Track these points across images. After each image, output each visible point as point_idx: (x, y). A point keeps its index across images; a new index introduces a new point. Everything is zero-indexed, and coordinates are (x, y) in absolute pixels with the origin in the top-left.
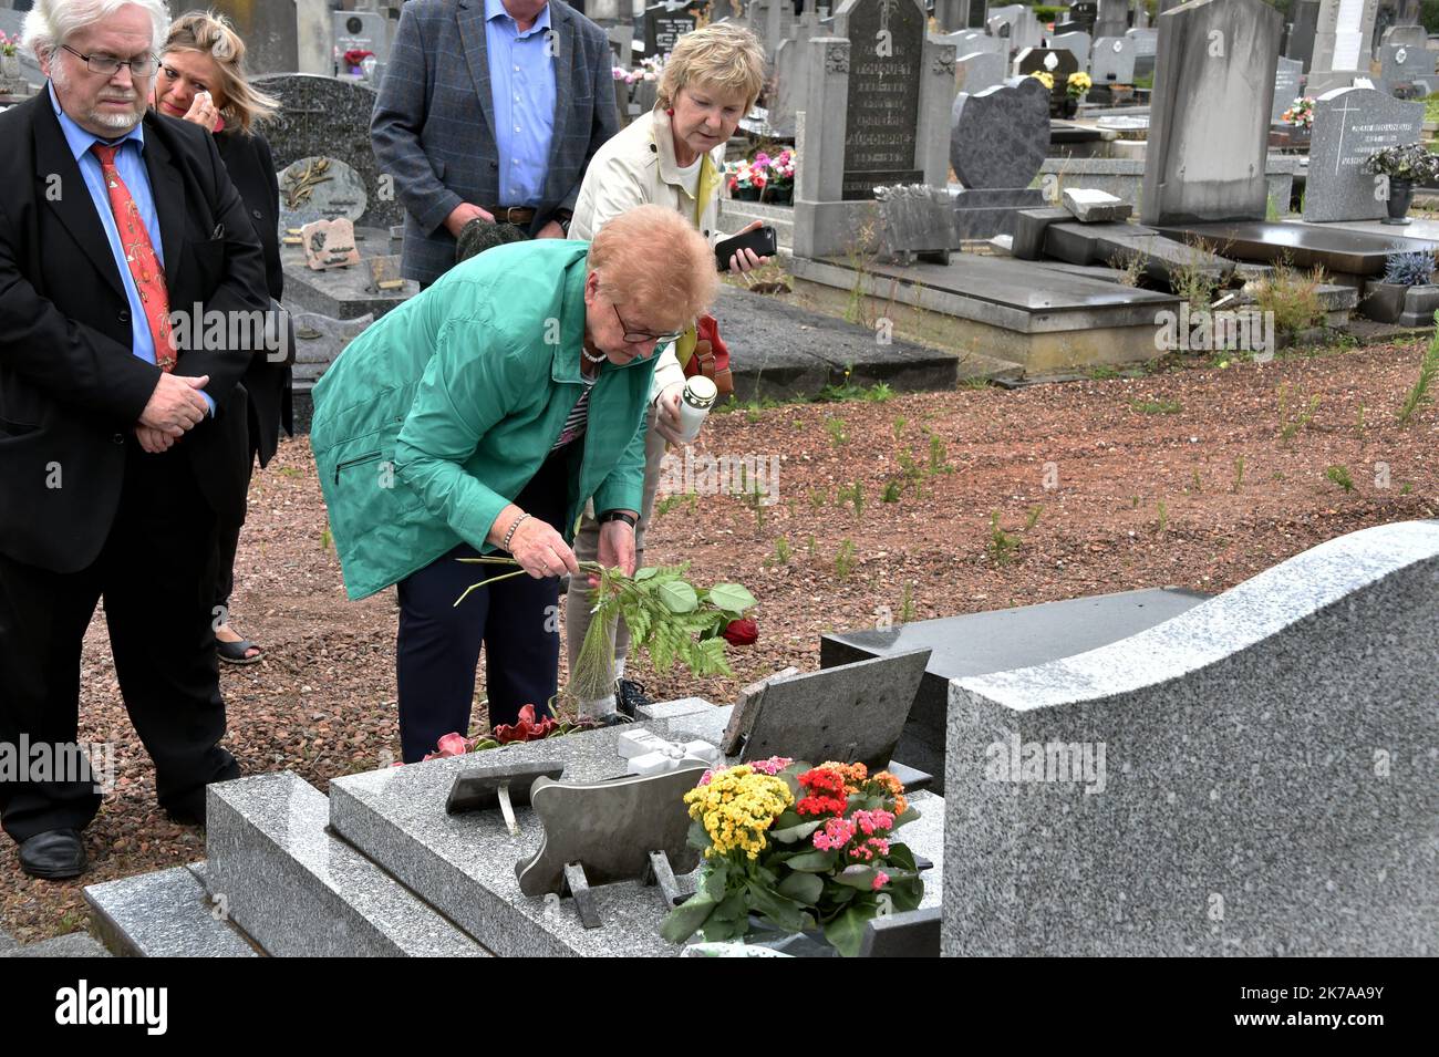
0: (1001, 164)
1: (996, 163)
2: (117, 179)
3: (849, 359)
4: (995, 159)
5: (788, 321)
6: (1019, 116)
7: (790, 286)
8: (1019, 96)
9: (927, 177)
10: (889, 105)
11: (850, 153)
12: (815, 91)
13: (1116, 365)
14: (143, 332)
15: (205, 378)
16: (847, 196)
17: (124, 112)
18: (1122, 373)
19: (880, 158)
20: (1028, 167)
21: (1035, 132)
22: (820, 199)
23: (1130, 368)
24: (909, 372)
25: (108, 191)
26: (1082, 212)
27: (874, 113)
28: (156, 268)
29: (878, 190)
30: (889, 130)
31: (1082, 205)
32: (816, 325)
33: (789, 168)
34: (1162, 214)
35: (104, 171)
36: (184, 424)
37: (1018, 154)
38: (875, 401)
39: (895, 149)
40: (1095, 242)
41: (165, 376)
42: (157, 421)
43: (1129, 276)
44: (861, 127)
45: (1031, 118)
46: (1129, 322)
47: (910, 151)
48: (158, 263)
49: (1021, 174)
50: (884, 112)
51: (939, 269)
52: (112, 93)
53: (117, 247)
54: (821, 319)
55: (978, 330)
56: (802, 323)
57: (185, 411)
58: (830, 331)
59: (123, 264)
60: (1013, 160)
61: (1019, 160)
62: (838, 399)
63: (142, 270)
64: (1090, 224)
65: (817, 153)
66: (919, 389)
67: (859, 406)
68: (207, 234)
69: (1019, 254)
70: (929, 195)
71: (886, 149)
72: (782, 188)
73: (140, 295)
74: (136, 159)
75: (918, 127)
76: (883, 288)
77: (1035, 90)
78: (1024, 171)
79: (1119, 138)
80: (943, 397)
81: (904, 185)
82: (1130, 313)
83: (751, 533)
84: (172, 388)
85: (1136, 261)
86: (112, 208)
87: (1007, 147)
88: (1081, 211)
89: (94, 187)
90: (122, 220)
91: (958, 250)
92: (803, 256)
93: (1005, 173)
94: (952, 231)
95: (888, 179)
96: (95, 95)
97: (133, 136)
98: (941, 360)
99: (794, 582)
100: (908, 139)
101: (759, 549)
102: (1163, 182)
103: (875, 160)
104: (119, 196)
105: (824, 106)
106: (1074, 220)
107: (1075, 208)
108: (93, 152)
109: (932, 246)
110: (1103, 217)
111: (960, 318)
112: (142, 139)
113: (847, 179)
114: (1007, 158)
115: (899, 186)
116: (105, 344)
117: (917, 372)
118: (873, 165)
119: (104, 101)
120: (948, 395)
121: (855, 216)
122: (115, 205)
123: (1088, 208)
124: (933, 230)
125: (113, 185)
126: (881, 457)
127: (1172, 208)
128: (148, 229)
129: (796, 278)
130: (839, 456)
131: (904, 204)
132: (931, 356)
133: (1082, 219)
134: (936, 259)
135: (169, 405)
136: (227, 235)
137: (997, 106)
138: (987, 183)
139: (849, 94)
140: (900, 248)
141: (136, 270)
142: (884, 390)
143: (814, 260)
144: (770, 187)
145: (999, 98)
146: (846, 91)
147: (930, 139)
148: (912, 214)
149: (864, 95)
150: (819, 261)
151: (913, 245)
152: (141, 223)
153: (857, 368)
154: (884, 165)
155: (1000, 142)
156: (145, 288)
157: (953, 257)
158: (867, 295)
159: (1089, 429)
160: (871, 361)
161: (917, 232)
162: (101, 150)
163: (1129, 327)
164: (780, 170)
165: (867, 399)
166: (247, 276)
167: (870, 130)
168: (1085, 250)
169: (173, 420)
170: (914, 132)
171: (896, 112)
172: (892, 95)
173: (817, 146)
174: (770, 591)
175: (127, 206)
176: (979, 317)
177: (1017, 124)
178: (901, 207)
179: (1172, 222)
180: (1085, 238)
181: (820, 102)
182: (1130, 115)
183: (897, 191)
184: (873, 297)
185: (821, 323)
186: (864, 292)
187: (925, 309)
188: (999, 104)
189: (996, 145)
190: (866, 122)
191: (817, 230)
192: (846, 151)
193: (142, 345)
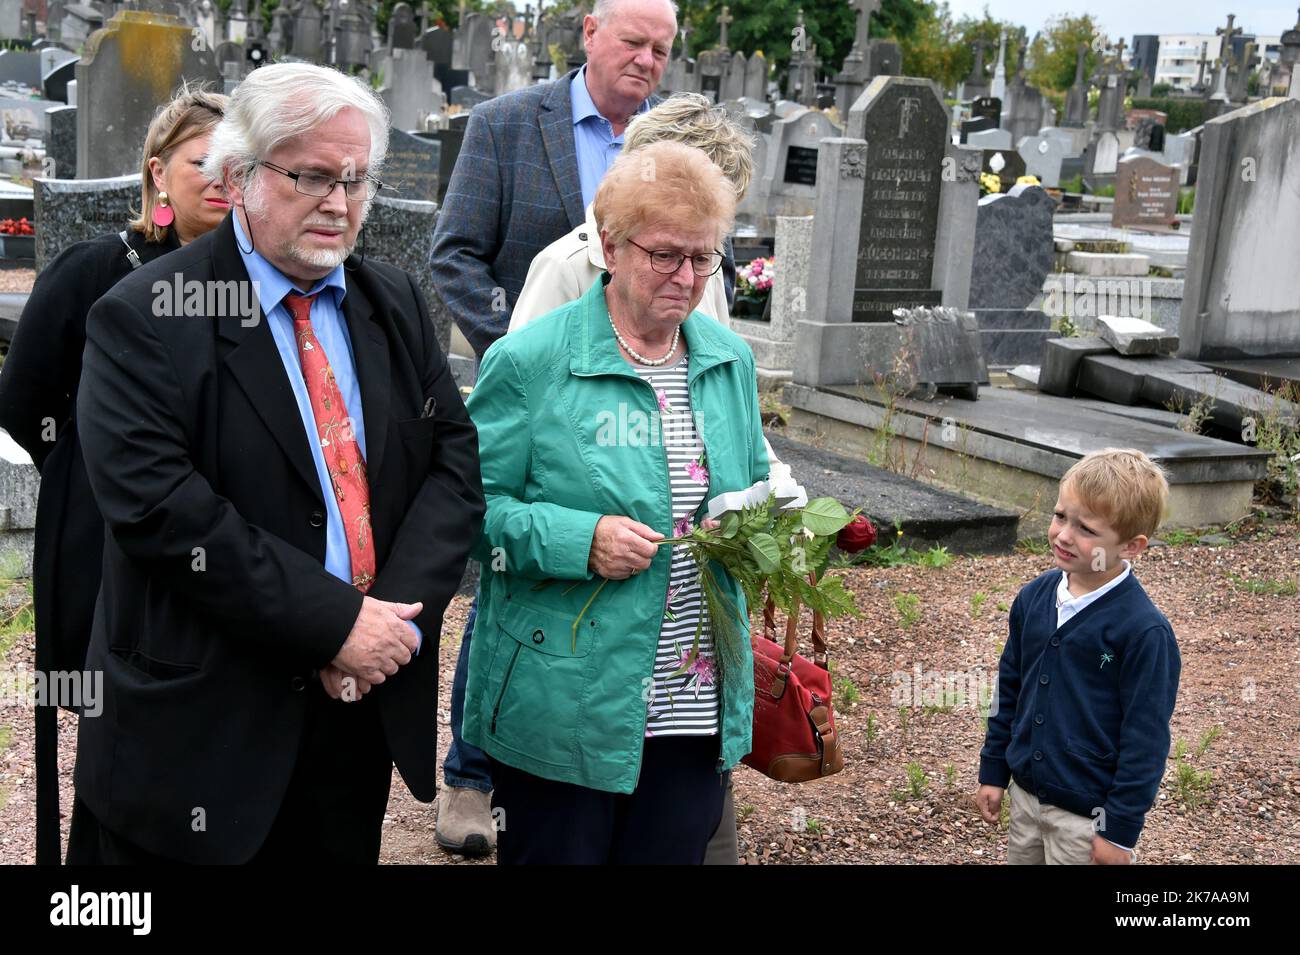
0: (999, 281)
1: (994, 280)
2: (313, 340)
3: (896, 515)
4: (992, 274)
5: (806, 463)
6: (1019, 229)
7: (786, 416)
8: (1021, 206)
9: (945, 298)
10: (906, 215)
11: (863, 267)
12: (826, 197)
13: (1193, 530)
14: (338, 539)
15: (418, 606)
16: (858, 317)
17: (333, 247)
18: (1202, 539)
19: (893, 274)
20: (1028, 285)
21: (1038, 246)
22: (828, 320)
23: (1206, 532)
24: (964, 532)
25: (301, 354)
26: (1123, 343)
27: (889, 224)
28: (354, 456)
29: (898, 312)
30: (905, 244)
31: (1122, 336)
32: (839, 469)
33: (763, 278)
34: (1204, 347)
35: (297, 329)
36: (388, 668)
37: (1018, 271)
38: (931, 567)
39: (911, 266)
40: (1142, 379)
41: (369, 602)
42: (355, 664)
43: (1189, 421)
44: (874, 240)
45: (1033, 231)
46: (1207, 479)
47: (928, 267)
48: (358, 450)
49: (1021, 294)
50: (900, 222)
51: (967, 405)
52: (319, 220)
53: (311, 424)
54: (843, 461)
55: (1030, 481)
56: (825, 466)
57: (391, 651)
58: (859, 478)
59: (316, 450)
60: (1012, 277)
61: (1019, 277)
62: (885, 564)
63: (339, 458)
64: (1131, 357)
65: (826, 269)
66: (976, 551)
67: (915, 572)
68: (416, 411)
69: (1047, 389)
70: (954, 319)
71: (901, 265)
72: (754, 301)
73: (335, 491)
74: (334, 311)
75: (936, 241)
76: (914, 426)
77: (1037, 200)
78: (1023, 290)
79: (1076, 249)
80: (1007, 563)
81: (928, 307)
82: (1208, 467)
83: (858, 750)
84: (380, 621)
85: (1200, 404)
86: (304, 376)
87: (1006, 262)
88: (1121, 342)
89: (285, 349)
90: (318, 392)
91: (986, 384)
92: (805, 384)
93: (1003, 292)
94: (981, 361)
95: (908, 300)
96: (299, 223)
97: (333, 283)
98: (999, 518)
99: (944, 827)
100: (925, 254)
101: (875, 773)
102: (1204, 310)
103: (889, 277)
104: (314, 360)
105: (836, 216)
106: (1113, 352)
107: (1113, 338)
108: (285, 305)
109: (959, 378)
110: (1145, 350)
111: (1009, 467)
112: (343, 285)
113: (859, 297)
114: (1006, 275)
115: (921, 308)
116: (292, 557)
117: (972, 532)
118: (886, 283)
119: (308, 231)
120: (1014, 561)
121: (866, 340)
122: (309, 372)
123: (1131, 339)
124: (959, 359)
125: (309, 346)
126: (964, 643)
127: (1215, 340)
128: (347, 403)
129: (795, 408)
130: (914, 639)
131: (927, 329)
132: (988, 513)
133: (1123, 352)
134: (963, 393)
135: (373, 642)
136: (439, 411)
137: (997, 216)
138: (982, 302)
139: (864, 202)
140: (924, 380)
141: (332, 460)
142: (941, 555)
143: (819, 389)
144: (740, 298)
145: (999, 208)
146: (860, 199)
147: (950, 255)
148: (937, 342)
149: (880, 203)
150: (826, 391)
151: (936, 377)
152: (338, 396)
153: (905, 526)
154: (899, 283)
155: (998, 256)
156: (342, 482)
157: (982, 391)
158: (898, 436)
159: (1196, 612)
160: (921, 518)
161: (941, 362)
162: (295, 301)
163: (1207, 484)
164: (753, 280)
165: (922, 563)
166: (460, 465)
167: (884, 243)
168: (1130, 388)
169: (375, 664)
170: (931, 246)
171: (913, 224)
172: (911, 205)
173: (826, 259)
174: (916, 839)
175: (321, 374)
176: (1031, 466)
177: (1017, 237)
178: (923, 333)
179: (1219, 356)
180: (1129, 375)
181: (832, 210)
182: (1081, 223)
183: (919, 314)
184: (902, 438)
185: (845, 467)
186: (894, 432)
187: (971, 457)
188: (1000, 214)
189: (994, 260)
190: (880, 234)
191: (824, 355)
192: (859, 266)
193: (337, 561)
